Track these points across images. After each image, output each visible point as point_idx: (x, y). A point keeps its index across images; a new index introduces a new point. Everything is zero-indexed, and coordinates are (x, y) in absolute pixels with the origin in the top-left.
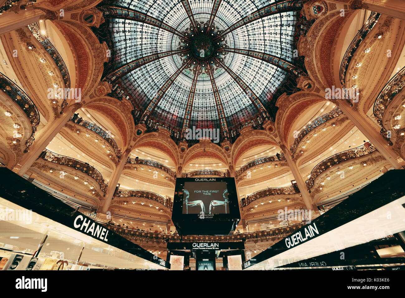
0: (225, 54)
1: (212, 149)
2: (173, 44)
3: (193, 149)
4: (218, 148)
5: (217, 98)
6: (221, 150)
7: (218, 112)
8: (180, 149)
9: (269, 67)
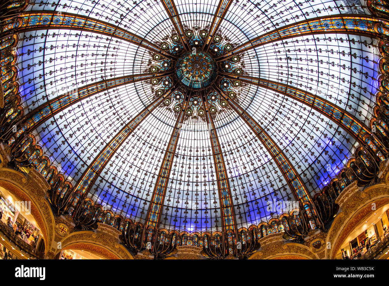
0: (240, 58)
1: (288, 253)
2: (143, 96)
4: (299, 248)
5: (269, 144)
6: (306, 250)
7: (281, 170)
9: (333, 41)
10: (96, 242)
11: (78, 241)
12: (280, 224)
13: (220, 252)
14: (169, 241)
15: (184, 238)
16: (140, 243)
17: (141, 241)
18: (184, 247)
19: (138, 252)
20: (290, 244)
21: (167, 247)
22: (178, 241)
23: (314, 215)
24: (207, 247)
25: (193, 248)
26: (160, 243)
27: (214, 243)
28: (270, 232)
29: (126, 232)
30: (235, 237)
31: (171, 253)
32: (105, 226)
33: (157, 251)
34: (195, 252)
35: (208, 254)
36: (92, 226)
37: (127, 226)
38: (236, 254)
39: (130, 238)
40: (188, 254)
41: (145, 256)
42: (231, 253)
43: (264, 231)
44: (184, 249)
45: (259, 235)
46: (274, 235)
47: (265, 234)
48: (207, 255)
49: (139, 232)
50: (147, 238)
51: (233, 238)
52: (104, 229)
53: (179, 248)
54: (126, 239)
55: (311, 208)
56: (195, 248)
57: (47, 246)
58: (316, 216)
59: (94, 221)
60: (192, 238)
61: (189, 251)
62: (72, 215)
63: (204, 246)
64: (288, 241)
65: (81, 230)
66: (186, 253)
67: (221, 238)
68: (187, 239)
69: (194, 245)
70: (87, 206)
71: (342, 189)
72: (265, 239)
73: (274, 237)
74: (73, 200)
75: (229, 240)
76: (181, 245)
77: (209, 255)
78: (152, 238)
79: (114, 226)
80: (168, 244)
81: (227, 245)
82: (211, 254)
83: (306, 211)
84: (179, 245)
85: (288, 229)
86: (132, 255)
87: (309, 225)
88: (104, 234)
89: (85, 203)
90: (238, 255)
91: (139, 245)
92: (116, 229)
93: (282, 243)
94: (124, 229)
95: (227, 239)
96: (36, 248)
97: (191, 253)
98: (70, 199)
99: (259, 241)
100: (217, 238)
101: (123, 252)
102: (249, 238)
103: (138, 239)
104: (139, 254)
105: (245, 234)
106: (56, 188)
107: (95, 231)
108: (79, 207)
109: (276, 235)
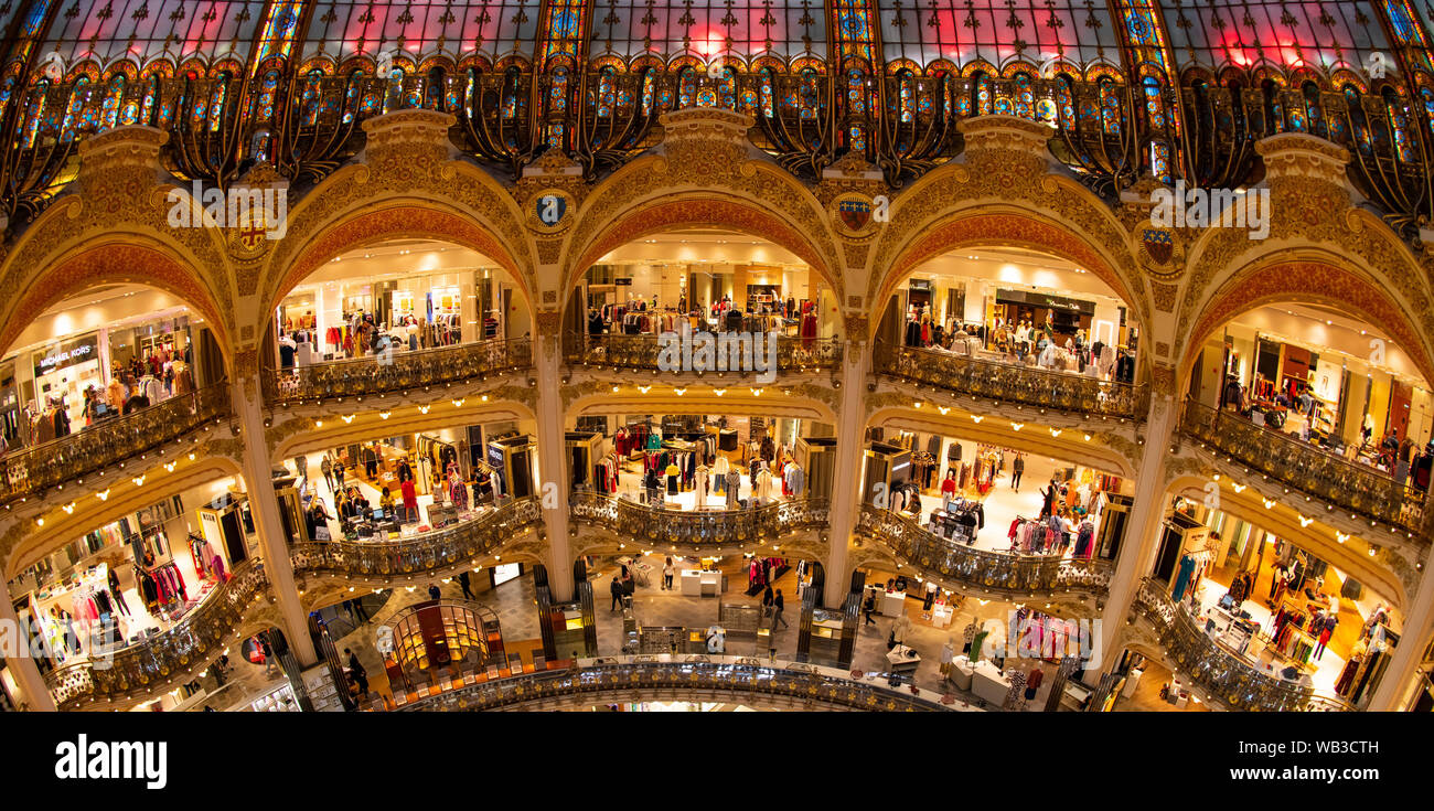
3: (923, 199)
4: (1095, 217)
6: (1118, 238)
8: (834, 214)
10: (373, 194)
11: (312, 233)
12: (1045, 94)
13: (817, 136)
14: (631, 100)
15: (686, 84)
16: (527, 130)
17: (528, 123)
18: (687, 116)
19: (523, 165)
20: (1072, 186)
21: (625, 121)
22: (665, 96)
23: (1171, 132)
24: (769, 113)
25: (720, 116)
26: (600, 113)
27: (795, 102)
28: (1003, 107)
29: (469, 111)
30: (875, 88)
31: (643, 144)
32: (390, 120)
33: (591, 145)
34: (728, 133)
35: (774, 143)
36: (346, 147)
37: (470, 87)
38: (874, 154)
39: (489, 123)
40: (701, 141)
41: (552, 173)
42: (858, 145)
43: (983, 96)
44: (687, 123)
45: (964, 106)
46: (1016, 124)
47: (984, 108)
48: (770, 146)
49: (518, 93)
50: (549, 103)
51: (866, 88)
52: (389, 135)
53: (671, 119)
54: (476, 135)
55: (1167, 102)
56: (729, 118)
57: (223, 337)
58: (1177, 140)
59: (349, 124)
60: (715, 84)
61: (706, 130)
62: (268, 157)
63: (760, 111)
64: (1063, 168)
65: (314, 185)
66: (694, 137)
67: (822, 83)
68: (697, 85)
69: (722, 104)
70: (313, 88)
71: (1289, 128)
72: (983, 124)
73: (1017, 131)
74: (257, 104)
75: (853, 95)
76: (677, 108)
77: (780, 143)
78: (567, 100)
79: (423, 107)
80: (627, 110)
81: (843, 114)
82: (786, 142)
83: (1145, 100)
84: (667, 110)
85: (1070, 125)
86: (503, 185)
87: (1145, 151)
88: (393, 151)
89: (301, 84)
90: (882, 159)
91: (523, 142)
92: (433, 112)
93: (1042, 165)
94: (461, 99)
95: (843, 91)
96: (198, 386)
97: (712, 136)
98: (246, 109)
99: (960, 126)
100: (809, 84)
101: (472, 186)
102: (924, 104)
103: (516, 119)
104: (527, 172)
105: (911, 88)
106: (186, 118)
107: (362, 156)
108: (283, 113)
109: (1027, 127)
